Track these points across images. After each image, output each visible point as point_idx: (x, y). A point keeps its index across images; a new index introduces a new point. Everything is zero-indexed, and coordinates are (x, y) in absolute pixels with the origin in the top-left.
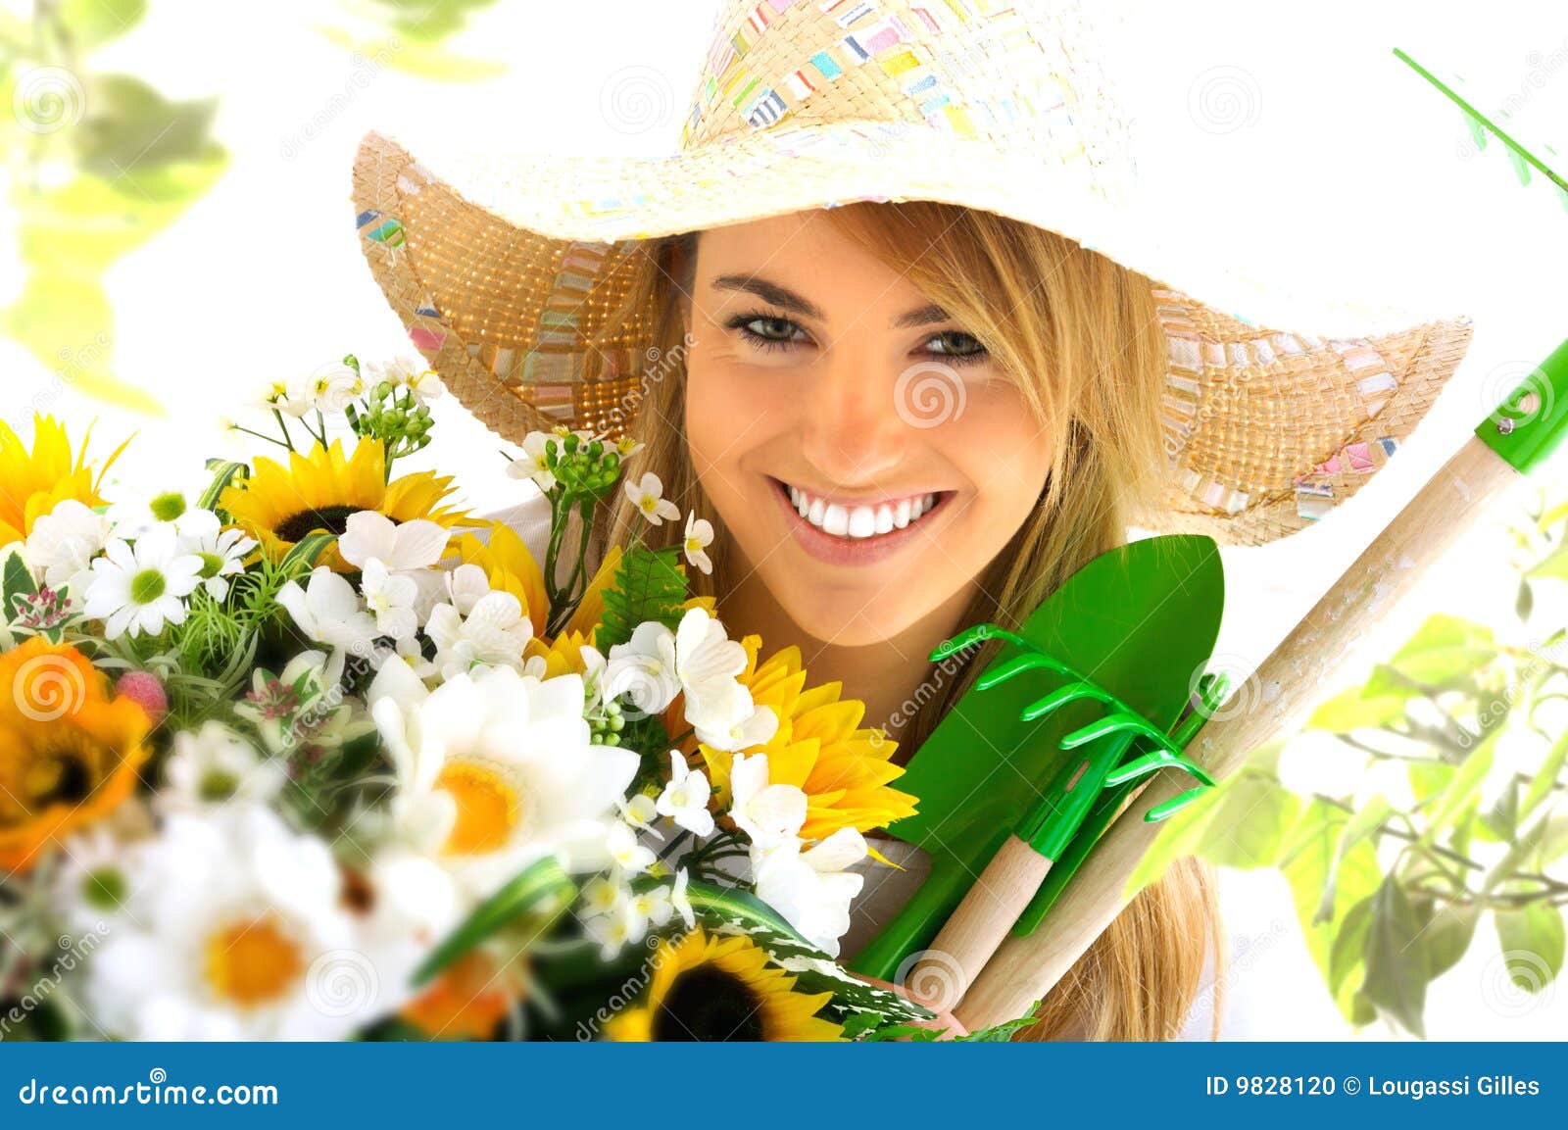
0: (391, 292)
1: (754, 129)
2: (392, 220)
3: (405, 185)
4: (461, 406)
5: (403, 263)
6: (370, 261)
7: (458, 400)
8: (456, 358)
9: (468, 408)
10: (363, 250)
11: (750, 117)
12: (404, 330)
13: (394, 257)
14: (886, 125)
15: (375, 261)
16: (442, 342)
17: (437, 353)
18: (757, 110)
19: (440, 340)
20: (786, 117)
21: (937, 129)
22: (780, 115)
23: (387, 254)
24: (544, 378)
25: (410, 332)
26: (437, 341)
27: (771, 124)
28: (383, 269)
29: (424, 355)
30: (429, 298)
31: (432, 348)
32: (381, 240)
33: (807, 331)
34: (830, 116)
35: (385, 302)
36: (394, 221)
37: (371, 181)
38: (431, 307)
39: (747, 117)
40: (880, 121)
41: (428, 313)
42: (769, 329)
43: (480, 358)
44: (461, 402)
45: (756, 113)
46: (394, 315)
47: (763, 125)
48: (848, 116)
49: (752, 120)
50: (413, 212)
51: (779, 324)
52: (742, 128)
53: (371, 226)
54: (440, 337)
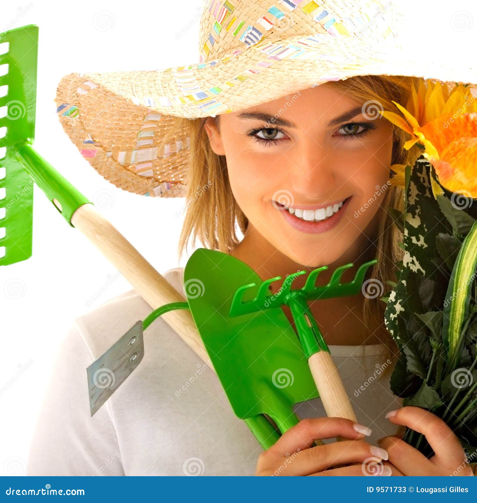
0: (72, 137)
1: (248, 46)
2: (73, 106)
3: (80, 91)
4: (104, 179)
5: (78, 123)
6: (63, 125)
7: (103, 177)
8: (101, 159)
9: (108, 180)
10: (60, 121)
11: (245, 41)
12: (78, 151)
13: (74, 121)
14: (311, 37)
15: (66, 125)
16: (96, 153)
17: (93, 158)
18: (248, 37)
19: (94, 153)
20: (262, 40)
21: (333, 35)
22: (260, 38)
23: (71, 120)
24: (140, 161)
25: (81, 152)
26: (93, 153)
27: (256, 43)
28: (69, 127)
29: (87, 160)
30: (90, 136)
31: (91, 157)
32: (68, 115)
33: (285, 133)
34: (284, 36)
35: (69, 141)
36: (75, 107)
37: (65, 92)
38: (91, 139)
39: (243, 40)
40: (308, 35)
41: (89, 142)
42: (266, 134)
43: (112, 157)
44: (105, 178)
45: (247, 38)
46: (74, 146)
47: (252, 44)
48: (293, 35)
49: (246, 42)
50: (83, 101)
51: (269, 131)
52: (241, 45)
53: (64, 111)
54: (94, 151)
